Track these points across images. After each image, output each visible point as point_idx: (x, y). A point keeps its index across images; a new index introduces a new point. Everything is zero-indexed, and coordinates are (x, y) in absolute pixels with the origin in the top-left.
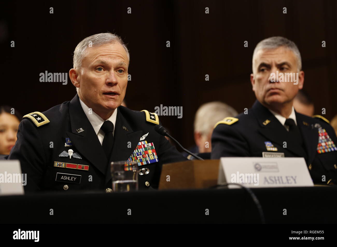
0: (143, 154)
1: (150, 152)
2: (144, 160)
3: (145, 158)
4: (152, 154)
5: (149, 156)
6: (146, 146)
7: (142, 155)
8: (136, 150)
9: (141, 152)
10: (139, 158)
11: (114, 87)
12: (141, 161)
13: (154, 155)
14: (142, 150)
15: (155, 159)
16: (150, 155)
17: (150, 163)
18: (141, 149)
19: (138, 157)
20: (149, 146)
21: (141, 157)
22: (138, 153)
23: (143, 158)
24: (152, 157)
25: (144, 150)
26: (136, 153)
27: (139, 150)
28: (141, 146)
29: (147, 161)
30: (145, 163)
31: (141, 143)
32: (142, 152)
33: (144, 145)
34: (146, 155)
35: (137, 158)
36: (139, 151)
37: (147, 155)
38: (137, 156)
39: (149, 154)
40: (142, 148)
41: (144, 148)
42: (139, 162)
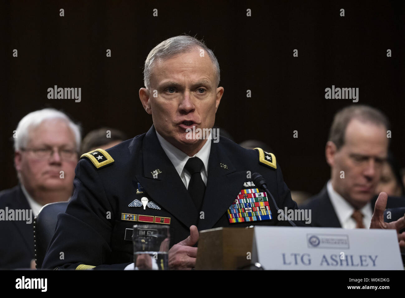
0: (253, 207)
1: (262, 204)
2: (253, 214)
3: (256, 212)
4: (264, 207)
5: (260, 210)
6: (257, 195)
7: (251, 207)
8: (245, 199)
9: (250, 203)
10: (248, 210)
11: (190, 114)
12: (250, 215)
13: (266, 210)
14: (252, 200)
15: (268, 215)
16: (262, 209)
17: (261, 219)
18: (250, 199)
19: (246, 209)
20: (261, 196)
21: (250, 210)
22: (246, 203)
23: (253, 211)
24: (265, 212)
25: (255, 201)
26: (244, 203)
27: (248, 199)
28: (251, 194)
29: (257, 217)
30: (254, 219)
31: (251, 190)
32: (252, 203)
33: (254, 194)
34: (256, 209)
35: (245, 211)
36: (248, 202)
37: (258, 208)
38: (245, 207)
39: (261, 207)
40: (252, 198)
41: (254, 198)
42: (247, 217)
